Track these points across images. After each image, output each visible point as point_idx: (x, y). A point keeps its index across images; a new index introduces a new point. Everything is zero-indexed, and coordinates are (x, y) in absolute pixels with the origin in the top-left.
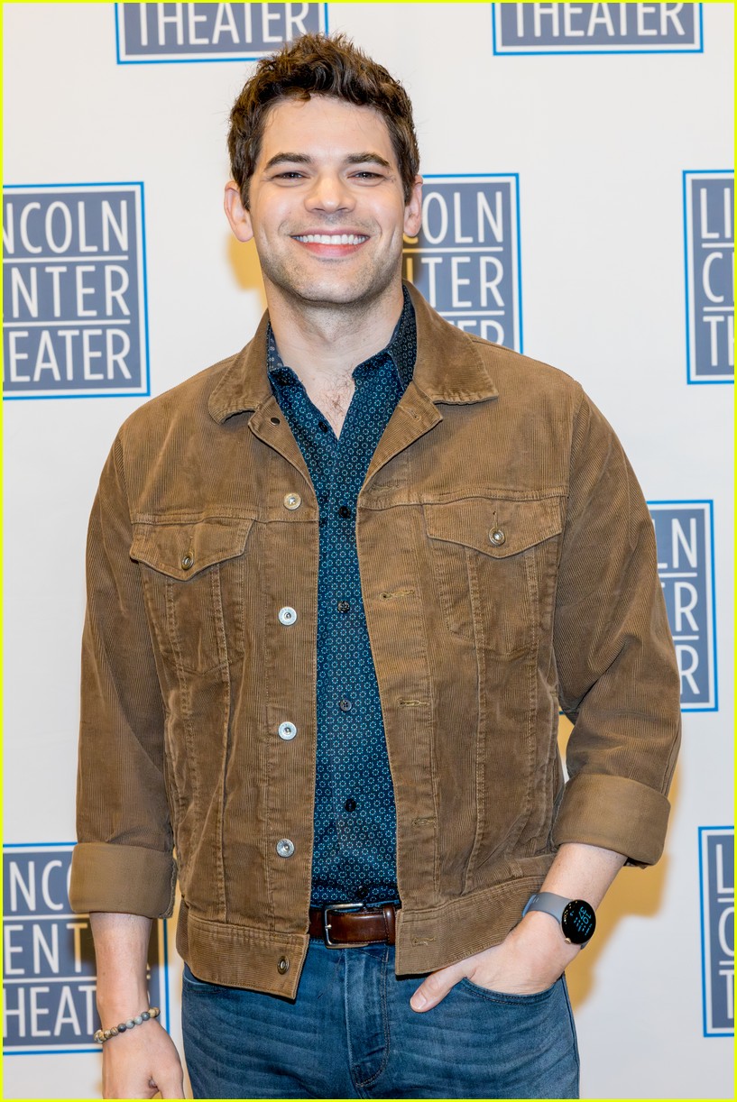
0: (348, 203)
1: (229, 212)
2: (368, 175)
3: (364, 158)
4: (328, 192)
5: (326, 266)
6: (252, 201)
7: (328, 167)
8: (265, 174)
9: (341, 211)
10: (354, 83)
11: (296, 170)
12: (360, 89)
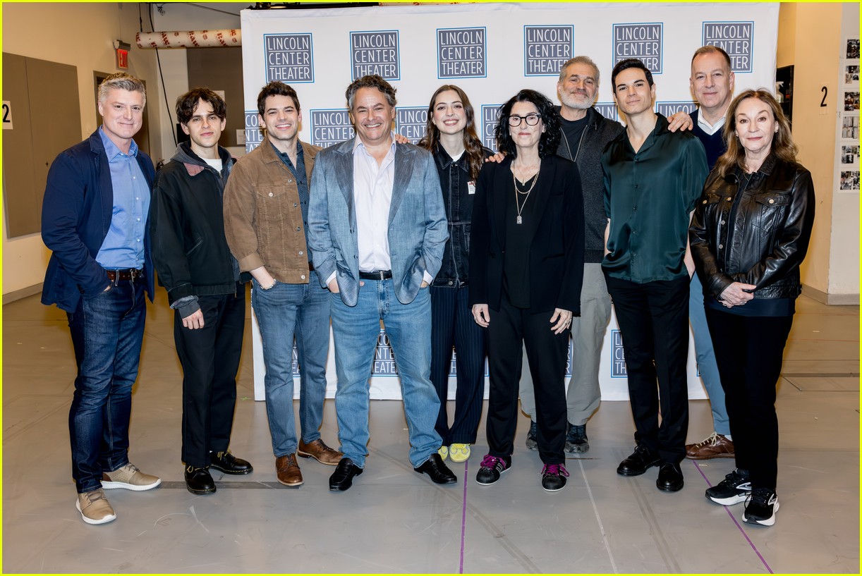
0: (287, 117)
2: (289, 111)
4: (281, 116)
5: (284, 131)
6: (265, 119)
7: (281, 111)
8: (267, 113)
9: (285, 120)
11: (274, 112)
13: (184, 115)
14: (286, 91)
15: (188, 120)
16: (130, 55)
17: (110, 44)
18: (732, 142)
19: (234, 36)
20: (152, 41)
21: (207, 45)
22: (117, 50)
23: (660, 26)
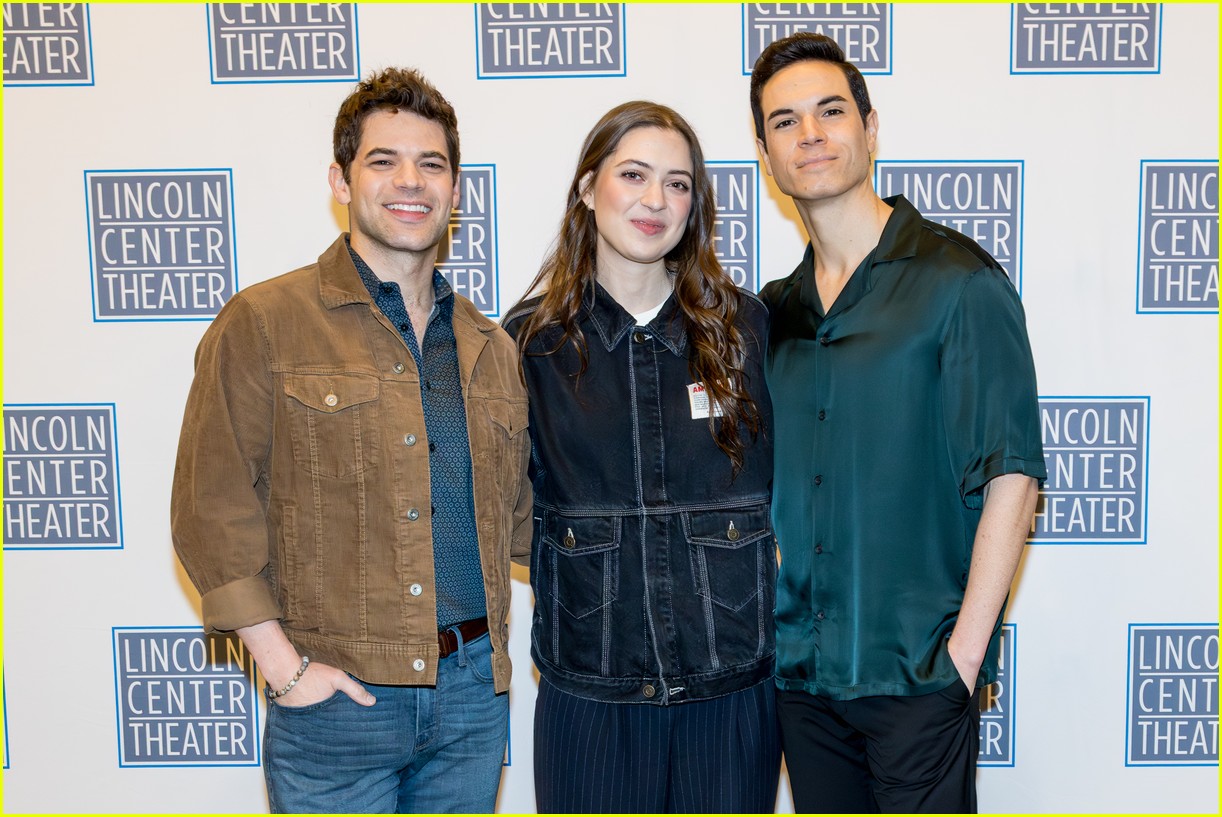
0: (422, 184)
1: (332, 184)
2: (433, 165)
3: (433, 154)
4: (409, 176)
5: (406, 226)
6: (353, 177)
7: (408, 159)
8: (365, 161)
9: (417, 189)
10: (427, 104)
11: (385, 159)
12: (430, 107)
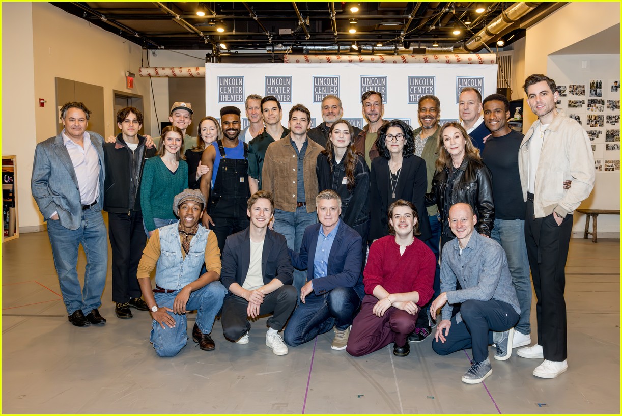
13: (121, 118)
14: (304, 110)
15: (123, 121)
16: (135, 80)
17: (123, 74)
18: (442, 152)
19: (198, 71)
20: (148, 73)
21: (181, 76)
22: (127, 77)
23: (433, 78)
